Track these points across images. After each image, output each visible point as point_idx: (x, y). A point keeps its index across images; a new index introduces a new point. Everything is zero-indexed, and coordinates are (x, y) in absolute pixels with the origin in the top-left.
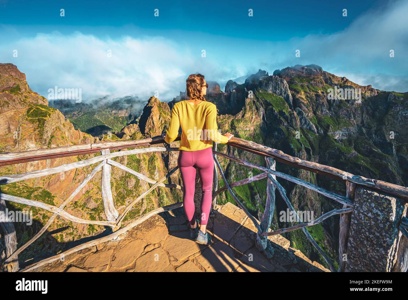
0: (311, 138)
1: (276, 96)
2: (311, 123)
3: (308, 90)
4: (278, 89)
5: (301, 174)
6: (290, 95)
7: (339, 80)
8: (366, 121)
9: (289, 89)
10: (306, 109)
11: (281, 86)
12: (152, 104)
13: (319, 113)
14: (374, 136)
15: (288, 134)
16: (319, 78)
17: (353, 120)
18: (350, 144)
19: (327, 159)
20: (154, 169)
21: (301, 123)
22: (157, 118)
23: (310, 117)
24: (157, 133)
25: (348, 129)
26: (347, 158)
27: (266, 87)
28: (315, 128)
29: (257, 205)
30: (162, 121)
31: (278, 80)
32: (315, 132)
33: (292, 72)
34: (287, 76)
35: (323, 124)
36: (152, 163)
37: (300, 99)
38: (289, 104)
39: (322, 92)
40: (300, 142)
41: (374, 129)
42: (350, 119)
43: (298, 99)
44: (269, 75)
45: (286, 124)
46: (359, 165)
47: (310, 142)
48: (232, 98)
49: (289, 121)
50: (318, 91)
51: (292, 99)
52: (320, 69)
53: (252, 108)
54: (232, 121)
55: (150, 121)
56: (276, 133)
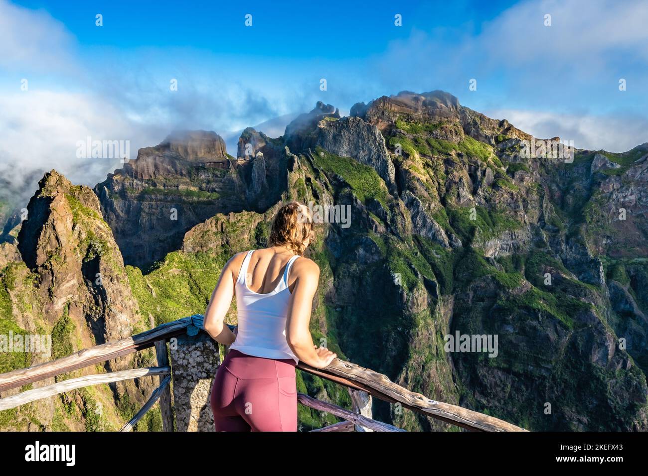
0: (437, 257)
1: (358, 164)
2: (436, 223)
3: (428, 150)
4: (363, 149)
5: (417, 338)
6: (390, 161)
7: (494, 128)
8: (549, 216)
9: (388, 148)
10: (426, 194)
11: (369, 141)
12: (51, 192)
13: (452, 201)
14: (563, 247)
15: (387, 250)
16: (451, 122)
17: (522, 214)
18: (517, 267)
19: (470, 302)
20: (69, 352)
21: (415, 226)
22: (66, 227)
23: (434, 212)
24: (71, 265)
25: (512, 235)
26: (511, 298)
27: (335, 145)
28: (445, 236)
29: (323, 415)
30: (80, 233)
31: (361, 127)
32: (445, 246)
33: (393, 109)
34: (381, 118)
35: (461, 225)
36: (62, 340)
37: (411, 170)
38: (388, 184)
39: (459, 155)
40: (413, 269)
41: (564, 232)
42: (516, 212)
43: (407, 172)
44: (342, 116)
45: (382, 228)
46: (534, 310)
47: (434, 266)
48: (256, 171)
49: (389, 223)
50: (450, 153)
51: (394, 171)
52: (454, 101)
53: (304, 194)
54: (257, 228)
55: (48, 234)
56: (361, 251)
